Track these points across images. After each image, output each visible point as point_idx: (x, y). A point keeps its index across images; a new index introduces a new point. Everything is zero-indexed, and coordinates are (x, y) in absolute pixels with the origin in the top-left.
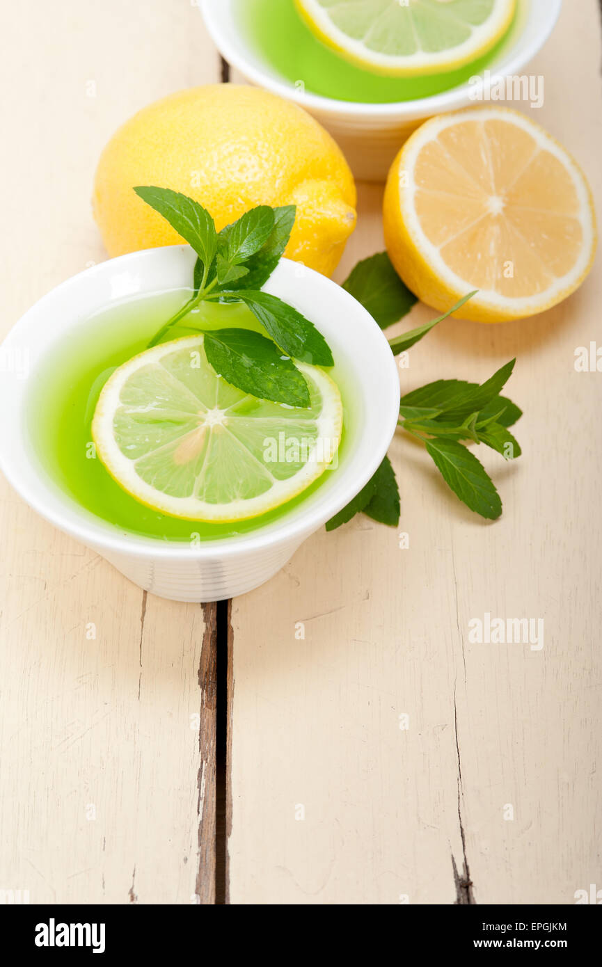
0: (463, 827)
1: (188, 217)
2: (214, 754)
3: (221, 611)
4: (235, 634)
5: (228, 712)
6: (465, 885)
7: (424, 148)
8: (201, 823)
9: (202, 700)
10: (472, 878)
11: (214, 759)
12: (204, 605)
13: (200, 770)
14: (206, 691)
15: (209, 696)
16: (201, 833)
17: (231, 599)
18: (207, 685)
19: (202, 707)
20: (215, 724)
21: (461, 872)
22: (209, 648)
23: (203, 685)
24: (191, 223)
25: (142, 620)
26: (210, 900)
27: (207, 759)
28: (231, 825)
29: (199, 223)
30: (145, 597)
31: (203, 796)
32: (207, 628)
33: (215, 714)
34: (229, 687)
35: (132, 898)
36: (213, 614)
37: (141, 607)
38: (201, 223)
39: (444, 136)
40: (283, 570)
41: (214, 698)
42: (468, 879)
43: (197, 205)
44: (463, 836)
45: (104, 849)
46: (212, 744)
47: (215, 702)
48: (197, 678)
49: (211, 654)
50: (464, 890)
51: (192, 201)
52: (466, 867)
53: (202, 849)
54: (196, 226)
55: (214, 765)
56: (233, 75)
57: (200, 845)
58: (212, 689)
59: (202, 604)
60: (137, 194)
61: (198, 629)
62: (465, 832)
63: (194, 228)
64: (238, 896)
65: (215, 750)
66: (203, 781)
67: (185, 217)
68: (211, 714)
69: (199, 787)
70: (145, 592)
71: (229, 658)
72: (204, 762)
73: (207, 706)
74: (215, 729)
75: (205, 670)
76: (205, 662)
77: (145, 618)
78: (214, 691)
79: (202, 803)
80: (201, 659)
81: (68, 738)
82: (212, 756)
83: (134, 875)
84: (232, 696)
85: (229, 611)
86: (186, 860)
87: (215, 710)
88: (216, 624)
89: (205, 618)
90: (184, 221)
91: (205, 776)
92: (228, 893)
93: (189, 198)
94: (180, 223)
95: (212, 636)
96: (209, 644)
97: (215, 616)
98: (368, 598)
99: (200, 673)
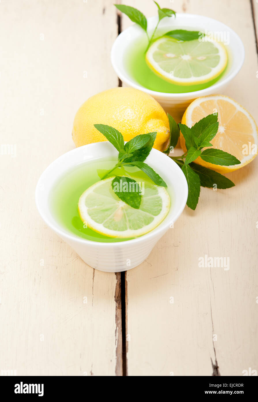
0: (215, 348)
1: (113, 135)
2: (121, 325)
3: (122, 276)
4: (128, 283)
5: (126, 310)
6: (216, 368)
7: (195, 109)
8: (117, 348)
9: (116, 306)
10: (218, 365)
11: (121, 326)
12: (116, 273)
13: (116, 330)
14: (118, 303)
15: (119, 304)
16: (117, 352)
17: (126, 271)
18: (118, 301)
19: (116, 309)
20: (121, 315)
21: (214, 363)
22: (118, 288)
23: (116, 301)
24: (114, 137)
25: (93, 279)
26: (121, 374)
27: (118, 326)
28: (128, 349)
29: (117, 138)
30: (94, 271)
31: (117, 339)
32: (117, 281)
33: (121, 311)
34: (126, 301)
35: (92, 374)
36: (119, 277)
37: (93, 275)
38: (118, 137)
39: (202, 104)
40: (145, 261)
41: (120, 306)
42: (217, 366)
43: (117, 131)
44: (215, 351)
45: (81, 357)
46: (120, 321)
47: (121, 307)
48: (114, 299)
49: (119, 291)
50: (216, 370)
51: (115, 129)
52: (216, 362)
53: (117, 357)
54: (116, 138)
55: (121, 328)
56: (123, 85)
57: (117, 355)
58: (120, 303)
59: (115, 273)
60: (95, 127)
61: (114, 282)
62: (216, 350)
63: (115, 139)
64: (131, 373)
65: (121, 323)
66: (117, 334)
67: (112, 136)
68: (120, 311)
69: (116, 336)
70: (94, 269)
71: (126, 292)
72: (117, 327)
73: (118, 308)
74: (121, 316)
75: (117, 296)
76: (117, 293)
77: (94, 278)
78: (121, 303)
79: (117, 341)
80: (115, 292)
81: (66, 320)
82: (120, 325)
83: (92, 366)
84: (127, 304)
85: (125, 276)
86: (111, 361)
87: (121, 310)
88: (121, 280)
89: (117, 278)
90: (112, 137)
91: (118, 332)
92: (127, 372)
93: (114, 129)
94: (110, 137)
95: (119, 284)
96: (118, 287)
97: (120, 277)
98: (177, 270)
99: (115, 297)
